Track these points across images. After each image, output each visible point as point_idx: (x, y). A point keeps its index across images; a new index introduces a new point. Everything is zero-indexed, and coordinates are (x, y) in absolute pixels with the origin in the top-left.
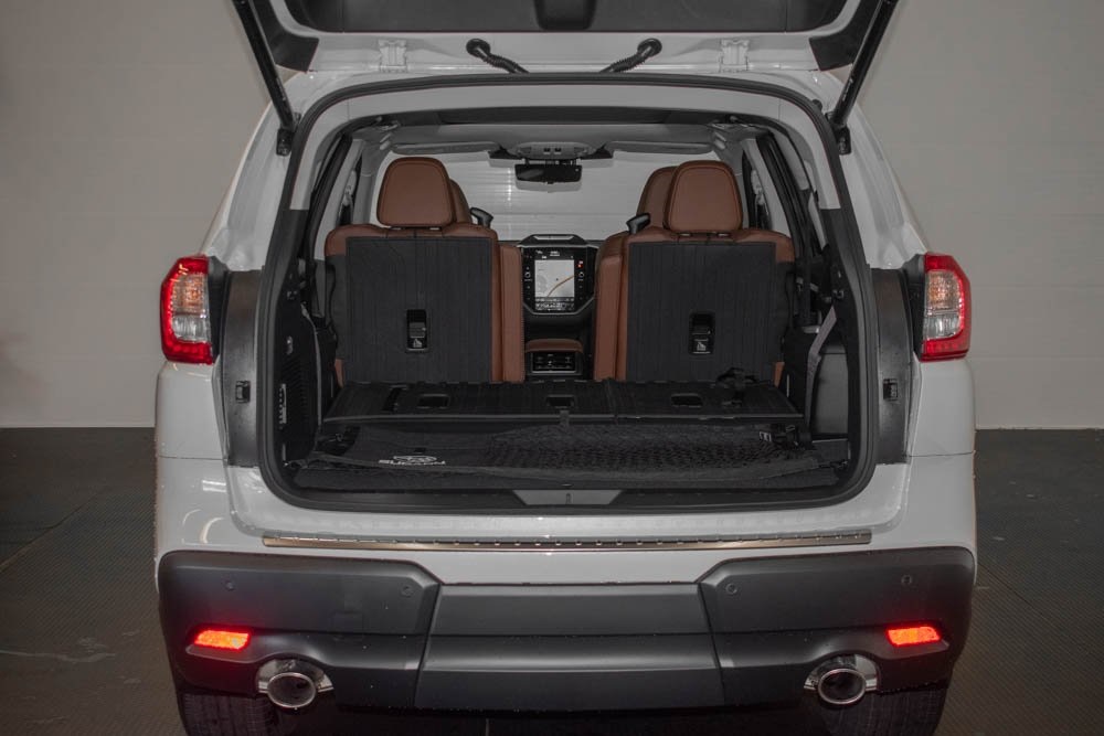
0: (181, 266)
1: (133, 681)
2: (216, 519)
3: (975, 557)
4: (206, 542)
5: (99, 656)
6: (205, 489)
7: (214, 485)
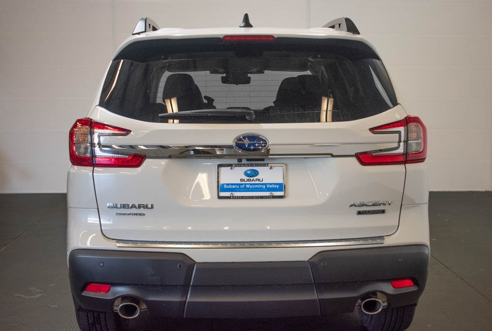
0: (78, 123)
1: (54, 306)
2: (94, 235)
3: (430, 249)
4: (89, 245)
5: (39, 295)
6: (89, 222)
7: (93, 220)
